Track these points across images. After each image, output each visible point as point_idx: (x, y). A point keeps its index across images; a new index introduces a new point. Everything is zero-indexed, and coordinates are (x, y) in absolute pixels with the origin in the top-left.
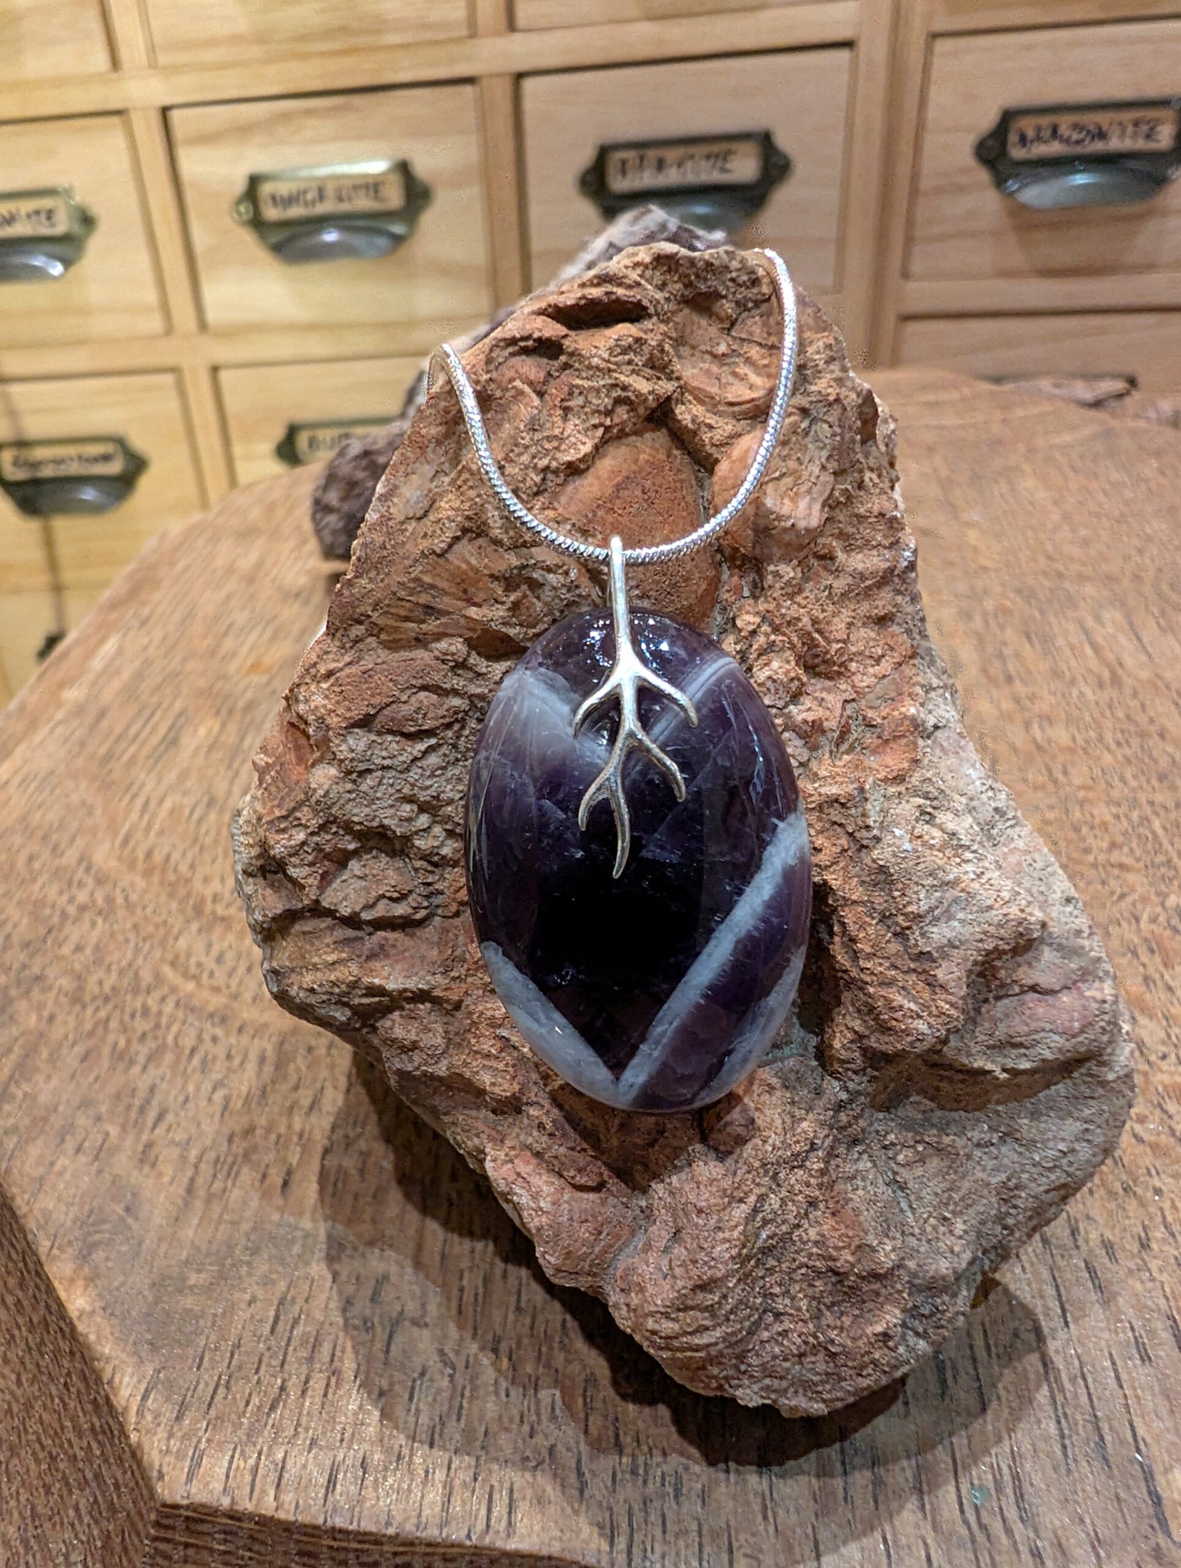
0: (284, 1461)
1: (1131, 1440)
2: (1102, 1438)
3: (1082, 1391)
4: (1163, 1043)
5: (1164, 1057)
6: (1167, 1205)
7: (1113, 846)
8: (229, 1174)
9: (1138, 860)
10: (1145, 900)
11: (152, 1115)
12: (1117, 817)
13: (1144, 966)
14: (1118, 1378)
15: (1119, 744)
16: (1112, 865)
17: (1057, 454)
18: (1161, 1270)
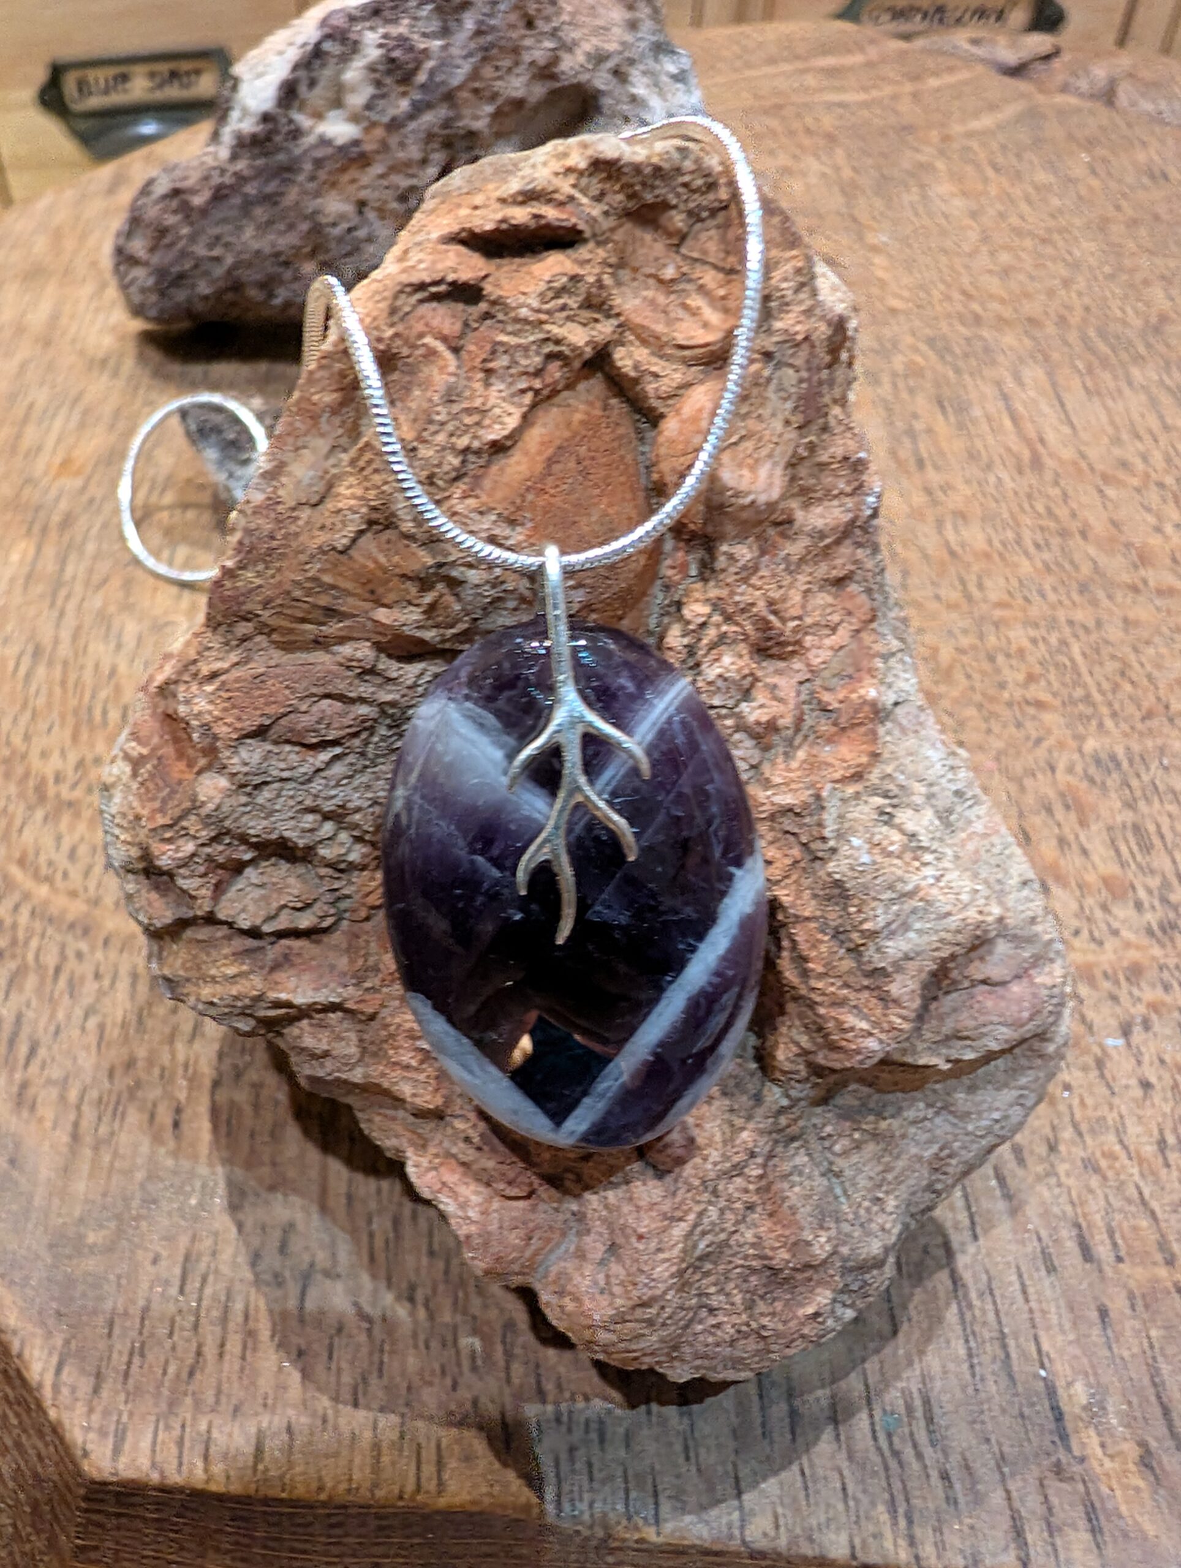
0: (209, 1432)
1: (1035, 1355)
2: (1008, 1356)
3: (989, 1307)
4: (1076, 916)
5: (1077, 933)
6: (1076, 1102)
7: (1031, 678)
8: (114, 1114)
9: (1055, 695)
10: (1061, 745)
11: (23, 1049)
12: (1034, 641)
13: (1059, 825)
14: (1024, 1292)
15: (1038, 546)
16: (1028, 703)
17: (975, 145)
18: (1068, 1175)
